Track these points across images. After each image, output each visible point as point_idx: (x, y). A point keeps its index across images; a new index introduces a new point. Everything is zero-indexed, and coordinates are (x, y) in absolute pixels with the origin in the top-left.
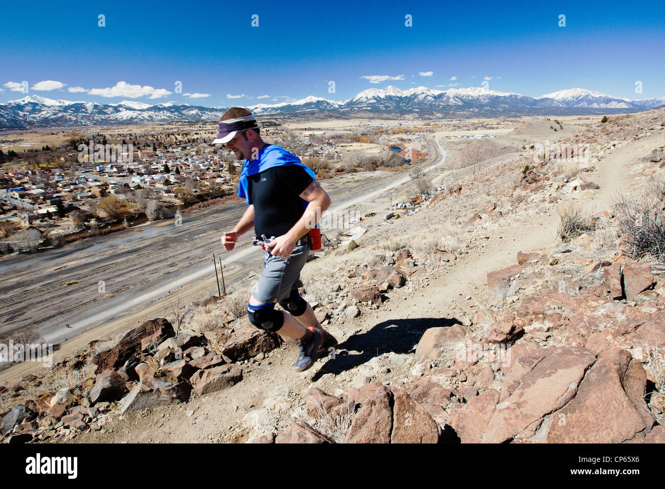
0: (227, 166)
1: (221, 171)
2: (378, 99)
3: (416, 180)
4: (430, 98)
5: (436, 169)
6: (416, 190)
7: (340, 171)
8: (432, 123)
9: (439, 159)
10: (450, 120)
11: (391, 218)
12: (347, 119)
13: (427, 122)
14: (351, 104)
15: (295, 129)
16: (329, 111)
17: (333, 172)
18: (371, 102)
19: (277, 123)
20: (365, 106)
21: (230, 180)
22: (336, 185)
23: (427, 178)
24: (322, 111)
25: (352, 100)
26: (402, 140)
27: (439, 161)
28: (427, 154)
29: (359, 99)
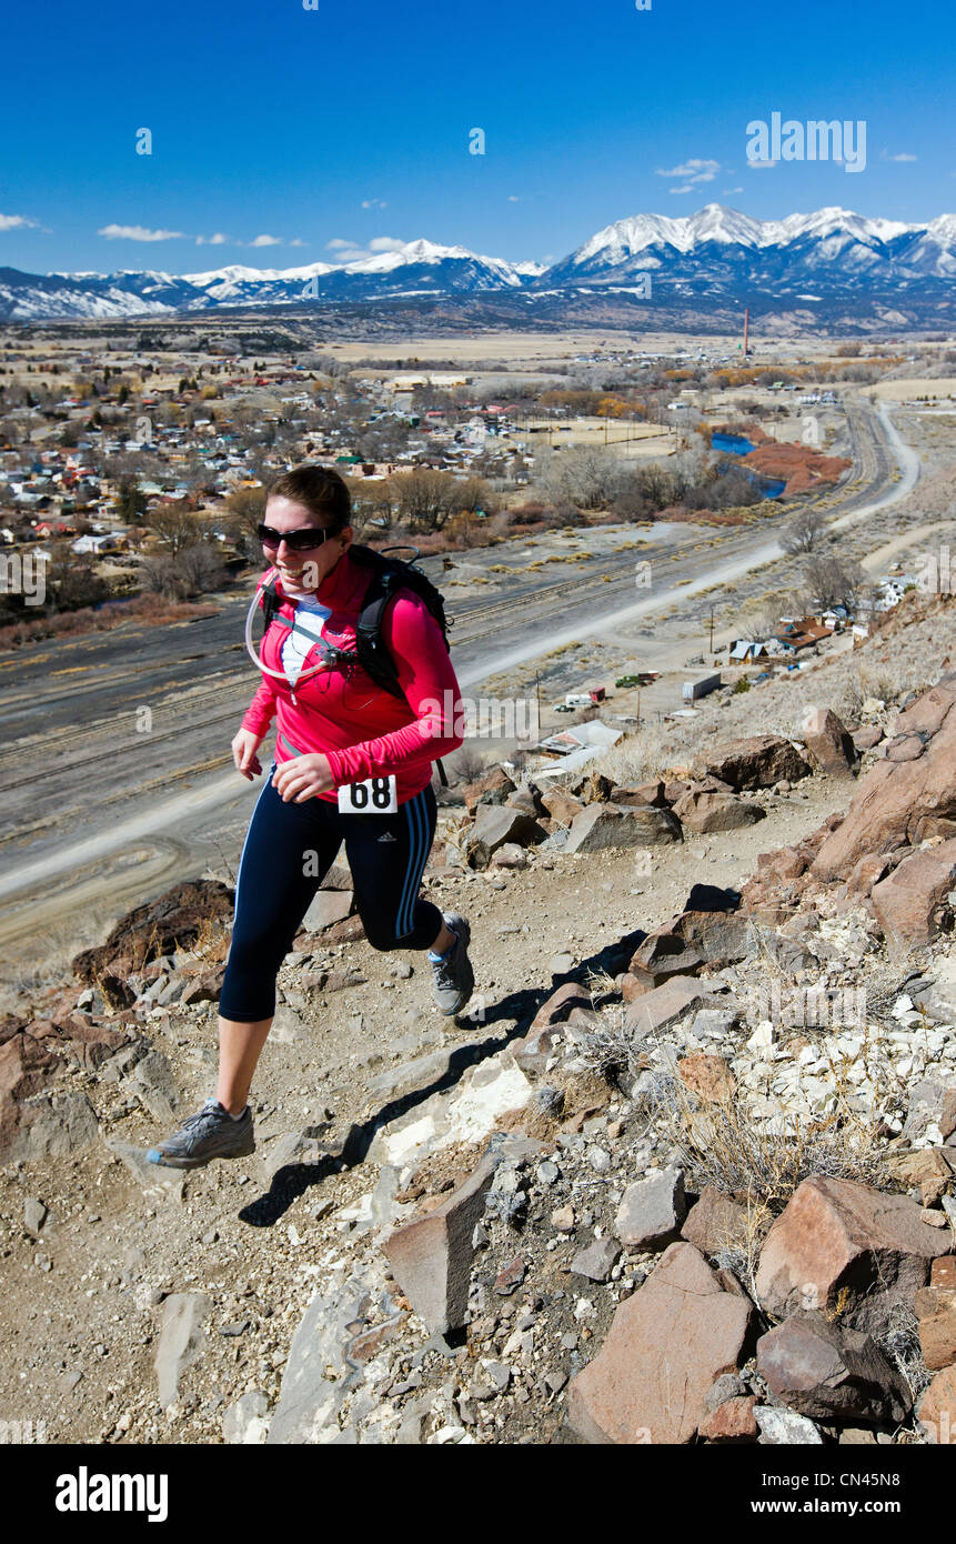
0: (115, 494)
1: (94, 510)
2: (666, 255)
3: (803, 557)
4: (862, 252)
5: (879, 519)
6: (805, 594)
7: (528, 520)
8: (867, 349)
9: (887, 483)
10: (936, 334)
11: (710, 692)
12: (553, 329)
13: (850, 342)
14: (565, 273)
15: (362, 365)
16: (486, 297)
17: (500, 521)
18: (640, 265)
19: (295, 338)
20: (620, 279)
21: (125, 545)
22: (512, 570)
23: (844, 551)
24: (460, 298)
25: (571, 258)
26: (754, 409)
27: (892, 488)
28: (847, 465)
29: (599, 254)
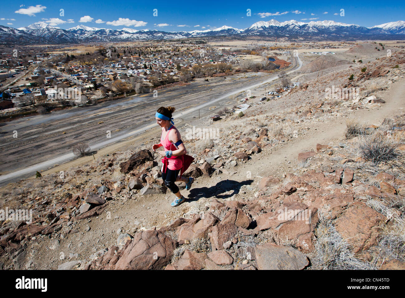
0: (176, 66)
1: (173, 68)
2: (264, 28)
3: (281, 78)
4: (297, 28)
5: (295, 73)
6: (281, 85)
7: (238, 71)
8: (296, 44)
9: (297, 67)
10: (308, 42)
11: (264, 100)
12: (245, 40)
13: (293, 43)
14: (247, 31)
15: (215, 46)
16: (234, 35)
17: (234, 71)
18: (260, 30)
19: (205, 42)
20: (256, 32)
21: (177, 74)
22: (235, 79)
23: (288, 78)
24: (230, 35)
25: (248, 29)
26: (276, 54)
27: (297, 68)
28: (291, 63)
29: (253, 28)
